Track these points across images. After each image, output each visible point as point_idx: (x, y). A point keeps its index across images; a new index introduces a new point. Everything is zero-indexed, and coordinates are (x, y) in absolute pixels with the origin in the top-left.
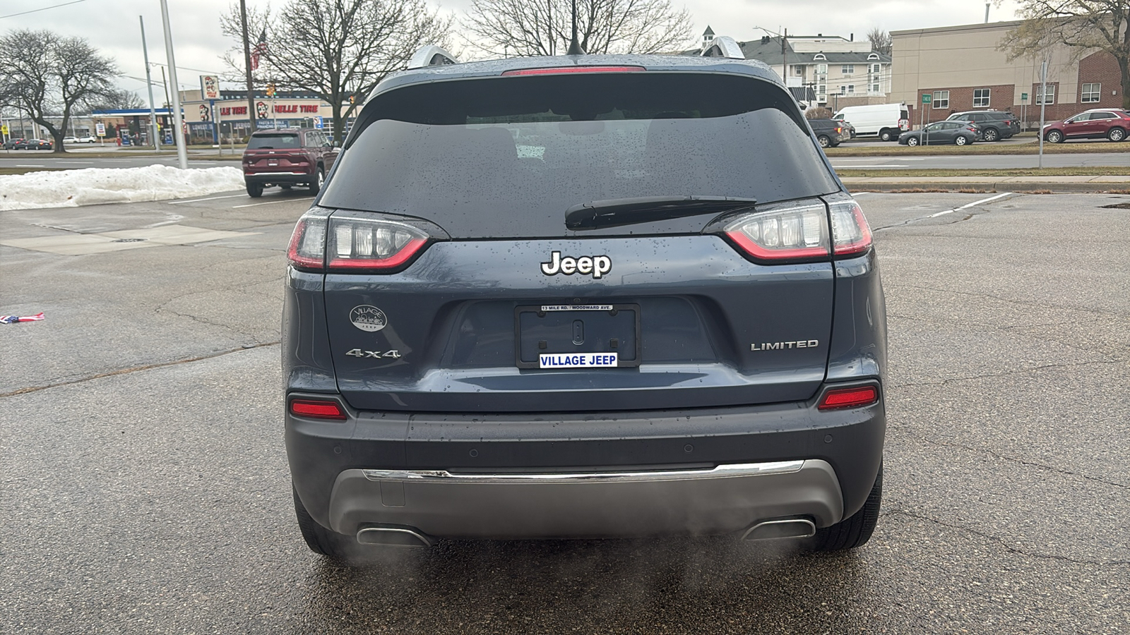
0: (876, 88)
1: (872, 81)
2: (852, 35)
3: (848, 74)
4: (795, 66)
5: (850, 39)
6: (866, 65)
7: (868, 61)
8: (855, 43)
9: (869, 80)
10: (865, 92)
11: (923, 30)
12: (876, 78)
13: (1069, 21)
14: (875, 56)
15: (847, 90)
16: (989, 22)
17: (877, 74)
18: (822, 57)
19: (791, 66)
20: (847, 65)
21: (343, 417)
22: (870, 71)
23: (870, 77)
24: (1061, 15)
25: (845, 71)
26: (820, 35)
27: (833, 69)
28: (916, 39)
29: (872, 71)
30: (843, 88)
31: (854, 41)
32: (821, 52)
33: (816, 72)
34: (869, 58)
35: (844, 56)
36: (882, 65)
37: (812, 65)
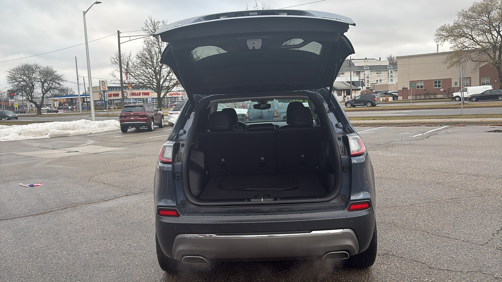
0: (392, 80)
1: (390, 78)
2: (380, 58)
3: (379, 74)
4: (356, 72)
5: (379, 60)
6: (387, 71)
7: (387, 69)
8: (382, 61)
9: (389, 77)
10: (387, 82)
11: (410, 56)
12: (392, 76)
13: (473, 51)
14: (391, 67)
15: (379, 82)
16: (439, 52)
17: (392, 74)
18: (367, 68)
19: (354, 72)
20: (378, 71)
21: (178, 215)
22: (388, 73)
23: (389, 76)
24: (469, 49)
25: (377, 73)
26: (366, 59)
27: (372, 73)
28: (408, 59)
29: (390, 73)
30: (377, 81)
32: (367, 66)
33: (365, 74)
34: (388, 68)
35: (377, 67)
36: (394, 70)
37: (363, 71)
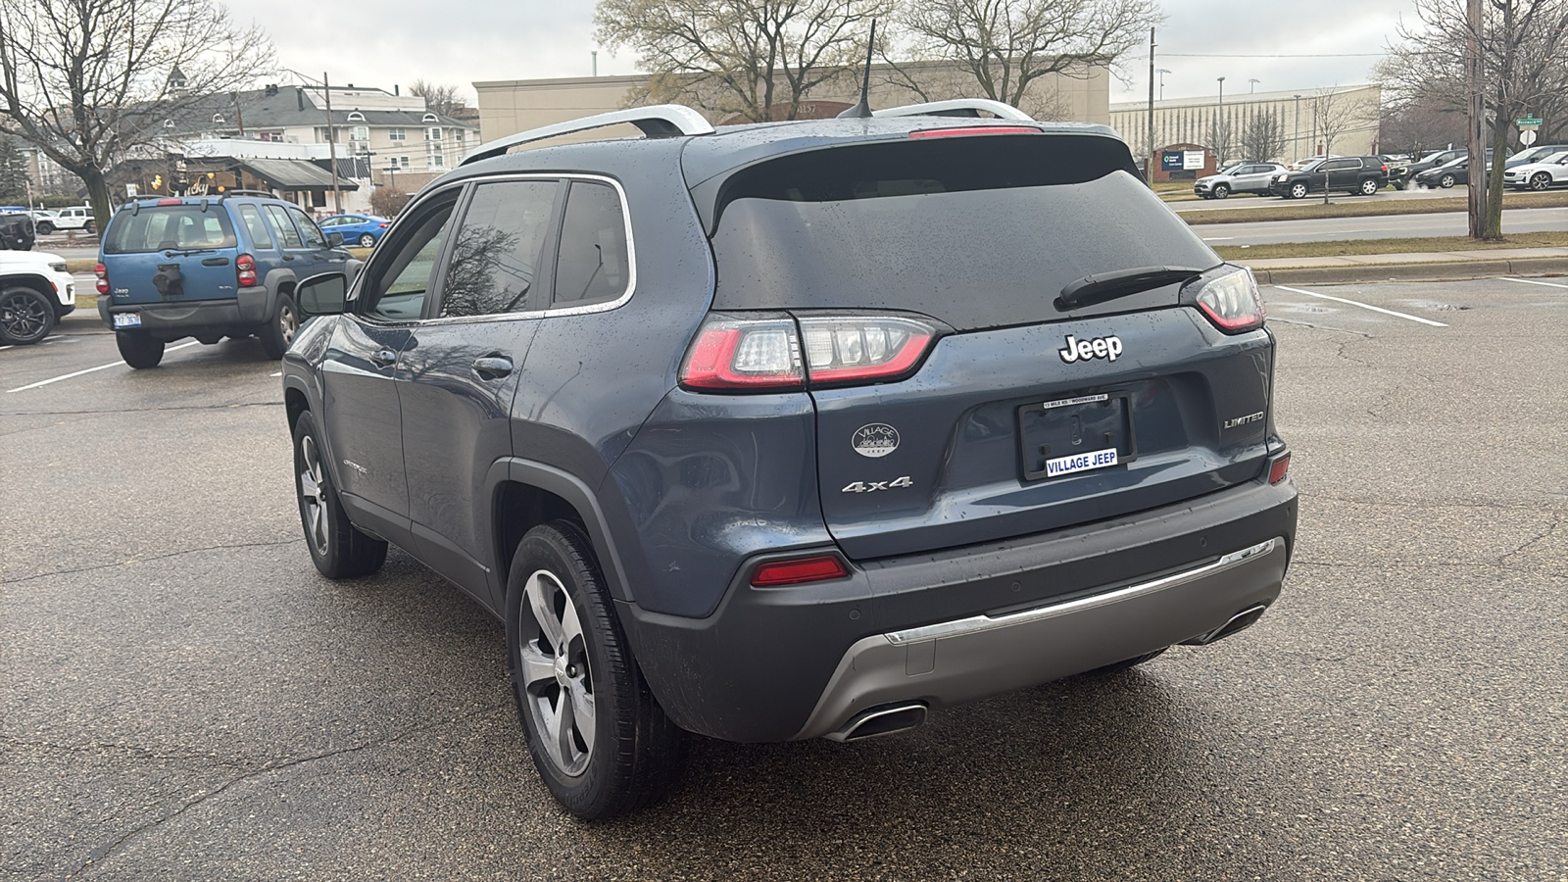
0: (439, 161)
1: (432, 152)
2: (397, 87)
3: (398, 140)
4: (322, 128)
5: (394, 93)
6: (422, 129)
7: (423, 124)
8: (402, 98)
9: (429, 151)
10: (425, 166)
11: (517, 82)
12: (438, 148)
14: (432, 117)
15: (399, 164)
16: (598, 75)
17: (438, 142)
18: (359, 116)
19: (316, 129)
20: (394, 129)
21: (847, 574)
22: (427, 137)
23: (428, 145)
25: (393, 137)
26: (351, 86)
27: (376, 134)
28: (508, 94)
29: (431, 137)
30: (394, 161)
31: (400, 94)
32: (356, 110)
33: (353, 138)
34: (424, 120)
35: (389, 115)
36: (443, 129)
37: (347, 128)
